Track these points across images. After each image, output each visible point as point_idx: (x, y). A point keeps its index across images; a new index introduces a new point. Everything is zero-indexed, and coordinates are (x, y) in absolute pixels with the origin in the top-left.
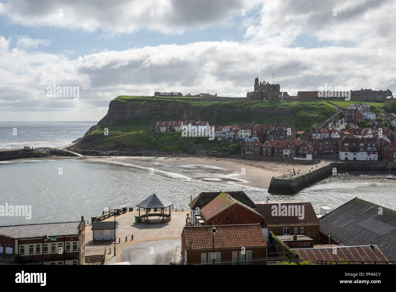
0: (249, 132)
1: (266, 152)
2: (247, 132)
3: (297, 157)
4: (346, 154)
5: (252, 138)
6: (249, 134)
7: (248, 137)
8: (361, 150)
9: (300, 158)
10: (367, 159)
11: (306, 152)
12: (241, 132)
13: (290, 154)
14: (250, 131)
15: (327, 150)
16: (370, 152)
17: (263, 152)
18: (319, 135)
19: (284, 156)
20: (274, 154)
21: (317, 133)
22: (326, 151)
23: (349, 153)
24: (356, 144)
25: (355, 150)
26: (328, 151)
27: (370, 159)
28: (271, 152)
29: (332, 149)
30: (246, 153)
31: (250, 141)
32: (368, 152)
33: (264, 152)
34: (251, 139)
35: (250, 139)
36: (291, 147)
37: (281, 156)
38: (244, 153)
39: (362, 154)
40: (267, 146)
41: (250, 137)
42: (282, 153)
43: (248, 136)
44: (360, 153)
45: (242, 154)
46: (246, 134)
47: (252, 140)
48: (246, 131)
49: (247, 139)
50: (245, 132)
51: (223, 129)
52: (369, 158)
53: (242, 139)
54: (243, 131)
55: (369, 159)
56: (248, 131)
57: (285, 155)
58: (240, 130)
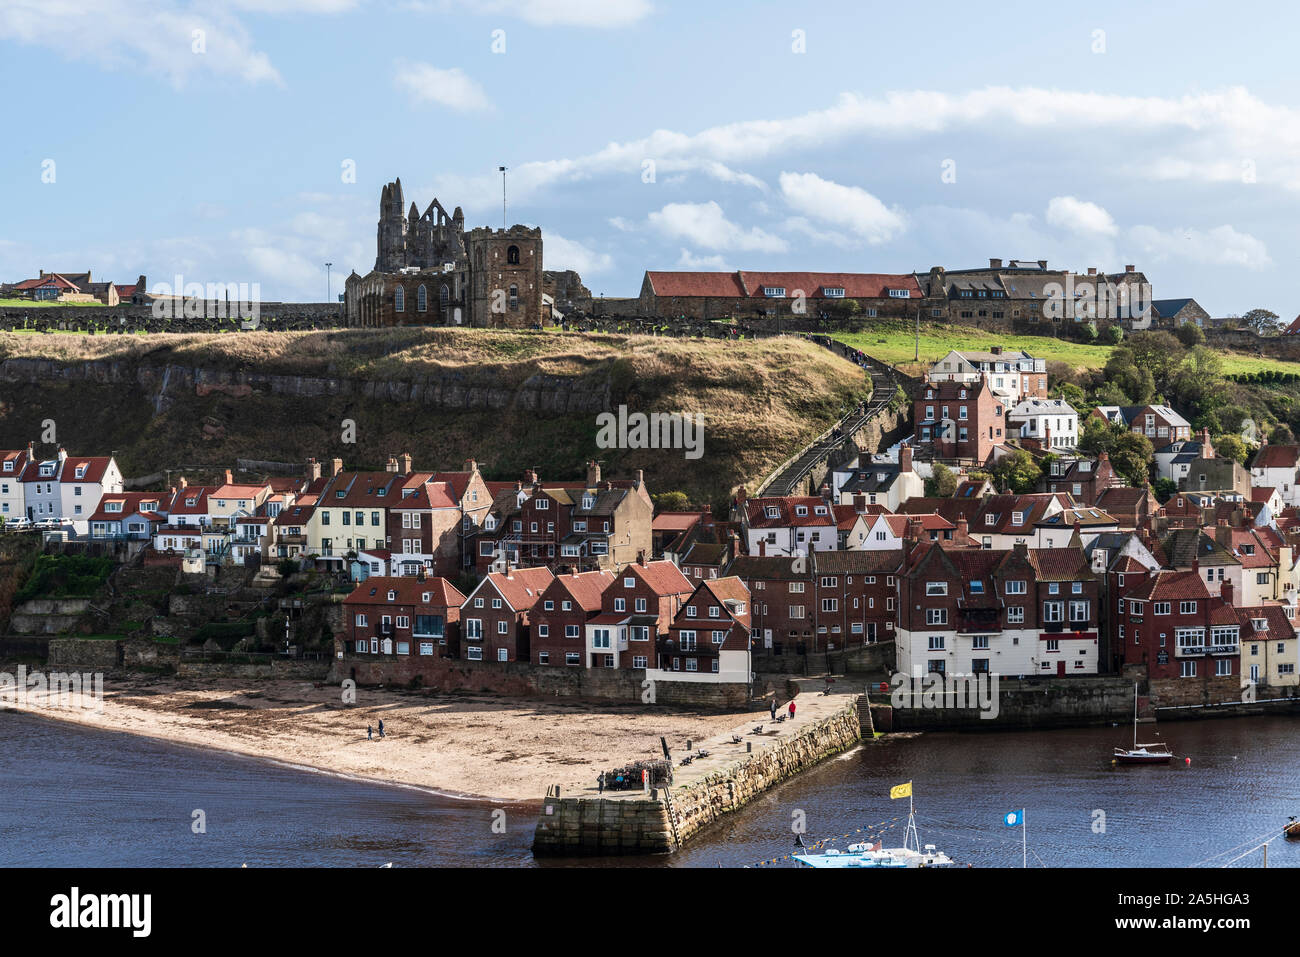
0: (375, 522)
1: (482, 641)
2: (360, 521)
3: (666, 664)
4: (936, 644)
5: (394, 556)
6: (375, 534)
7: (370, 552)
8: (1010, 616)
9: (683, 669)
10: (1045, 665)
11: (717, 638)
12: (326, 521)
13: (625, 647)
14: (382, 512)
15: (831, 619)
16: (1060, 626)
17: (463, 644)
18: (783, 535)
19: (589, 664)
20: (532, 654)
21: (777, 524)
22: (823, 631)
23: (949, 636)
24: (989, 585)
25: (981, 619)
26: (837, 630)
27: (1061, 665)
28: (512, 641)
29: (857, 616)
30: (360, 647)
31: (382, 572)
32: (1048, 627)
33: (473, 643)
34: (388, 567)
35: (382, 563)
36: (630, 608)
37: (571, 661)
38: (350, 649)
39: (1016, 641)
40: (488, 603)
41: (384, 552)
42: (581, 644)
43: (371, 545)
44: (1009, 635)
45: (340, 654)
46: (354, 532)
47: (394, 566)
48: (353, 512)
49: (364, 564)
50: (346, 521)
51: (212, 504)
52: (1053, 659)
53: (329, 562)
54: (336, 514)
55: (1054, 670)
56: (367, 513)
57: (595, 656)
58: (319, 511)
